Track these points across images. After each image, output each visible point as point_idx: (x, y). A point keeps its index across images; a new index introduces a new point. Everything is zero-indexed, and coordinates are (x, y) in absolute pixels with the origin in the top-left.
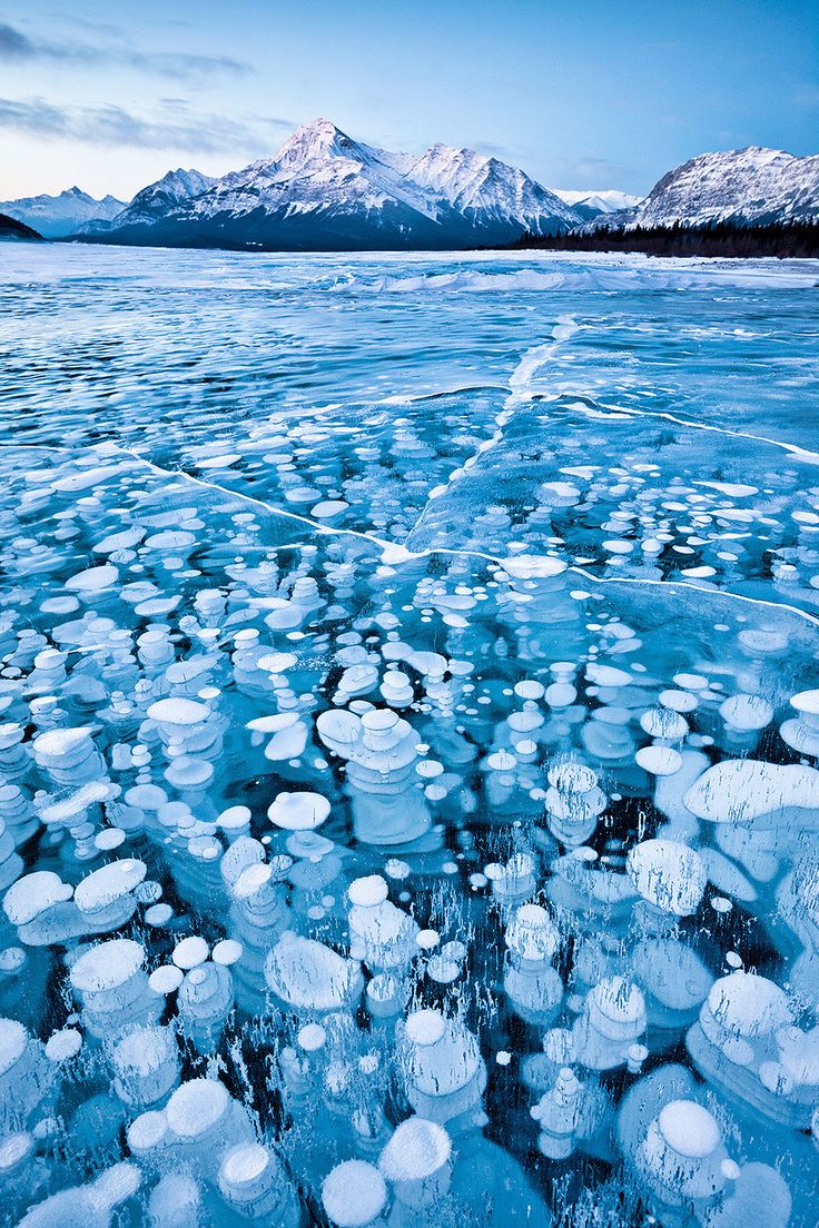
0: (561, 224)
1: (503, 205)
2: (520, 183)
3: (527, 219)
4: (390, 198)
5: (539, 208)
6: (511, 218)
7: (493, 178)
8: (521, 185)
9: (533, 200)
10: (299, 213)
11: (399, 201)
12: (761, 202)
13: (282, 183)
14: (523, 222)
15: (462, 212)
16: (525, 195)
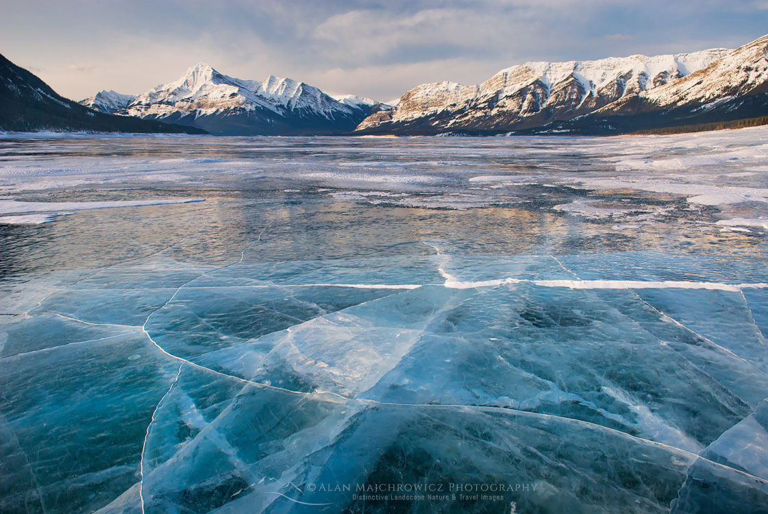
0: (343, 115)
1: (312, 106)
2: (318, 96)
3: (325, 112)
4: (258, 105)
5: (331, 107)
6: (317, 112)
7: (305, 93)
8: (319, 96)
9: (327, 103)
10: (204, 115)
11: (263, 106)
12: (454, 105)
13: (188, 99)
14: (324, 114)
15: (292, 110)
16: (322, 101)
